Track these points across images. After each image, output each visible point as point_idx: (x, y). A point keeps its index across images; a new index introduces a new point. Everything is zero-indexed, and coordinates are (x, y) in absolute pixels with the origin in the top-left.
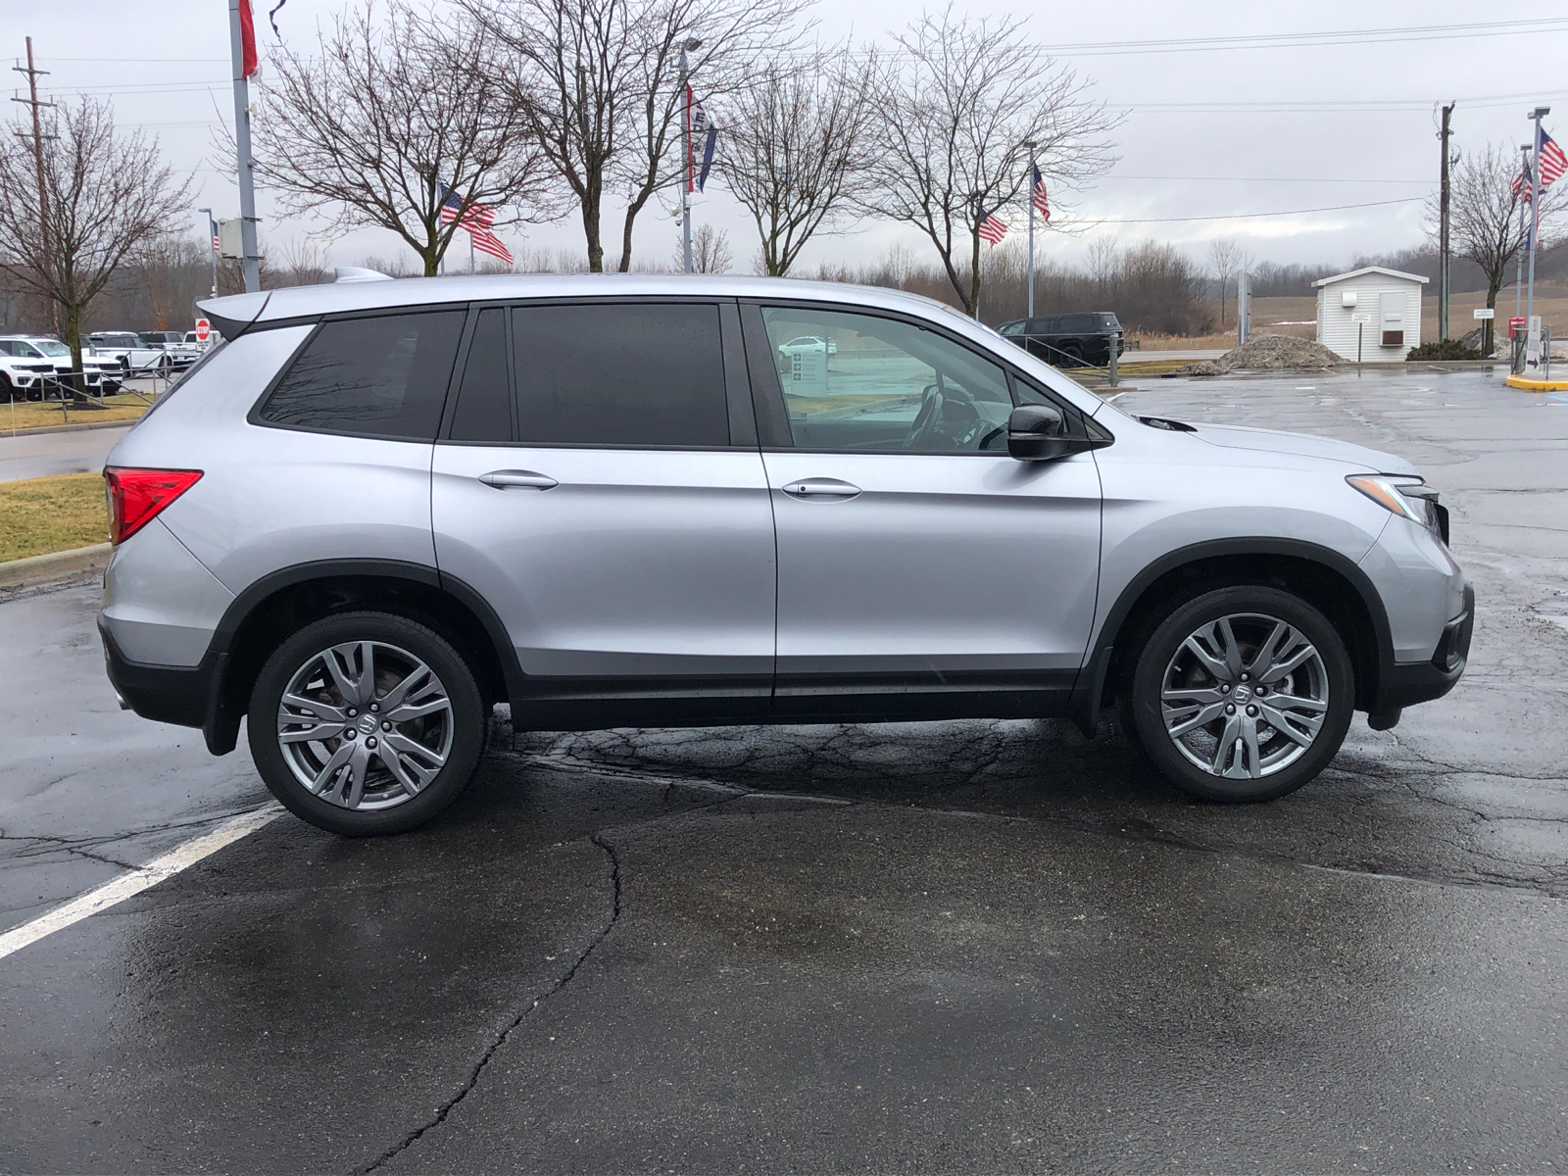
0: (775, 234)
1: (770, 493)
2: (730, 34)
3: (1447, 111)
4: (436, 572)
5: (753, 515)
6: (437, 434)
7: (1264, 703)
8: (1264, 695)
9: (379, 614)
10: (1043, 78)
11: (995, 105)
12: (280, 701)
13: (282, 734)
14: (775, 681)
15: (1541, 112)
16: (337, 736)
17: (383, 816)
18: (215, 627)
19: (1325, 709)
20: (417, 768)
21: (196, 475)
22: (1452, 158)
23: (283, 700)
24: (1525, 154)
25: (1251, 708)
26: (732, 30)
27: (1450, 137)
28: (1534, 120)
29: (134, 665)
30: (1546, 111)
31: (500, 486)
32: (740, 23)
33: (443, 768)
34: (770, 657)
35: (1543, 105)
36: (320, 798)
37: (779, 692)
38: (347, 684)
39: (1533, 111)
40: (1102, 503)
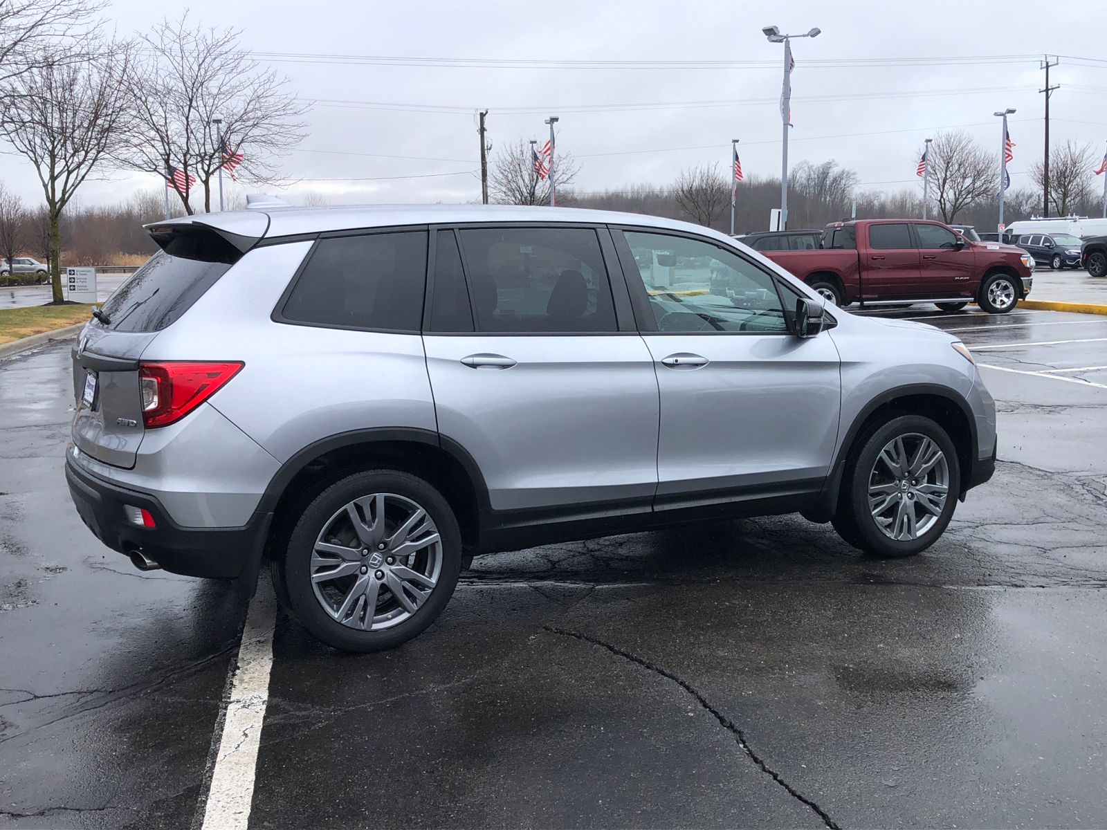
0: (53, 178)
1: (654, 364)
2: (40, 23)
3: (482, 115)
4: (437, 434)
5: (644, 381)
6: (422, 326)
7: (917, 490)
8: (915, 485)
9: (388, 472)
10: (252, 74)
11: (215, 91)
12: (313, 548)
13: (314, 576)
14: (654, 500)
15: (554, 120)
16: (356, 573)
17: (392, 633)
18: (263, 492)
19: (947, 491)
20: (415, 591)
21: (238, 366)
22: (487, 146)
23: (316, 547)
24: (532, 146)
25: (909, 494)
26: (41, 20)
27: (485, 133)
28: (549, 125)
29: (184, 529)
30: (557, 120)
31: (474, 366)
32: (48, 15)
33: (434, 589)
34: (656, 483)
35: (554, 116)
36: (343, 625)
37: (657, 508)
38: (364, 530)
39: (549, 119)
40: (840, 365)
